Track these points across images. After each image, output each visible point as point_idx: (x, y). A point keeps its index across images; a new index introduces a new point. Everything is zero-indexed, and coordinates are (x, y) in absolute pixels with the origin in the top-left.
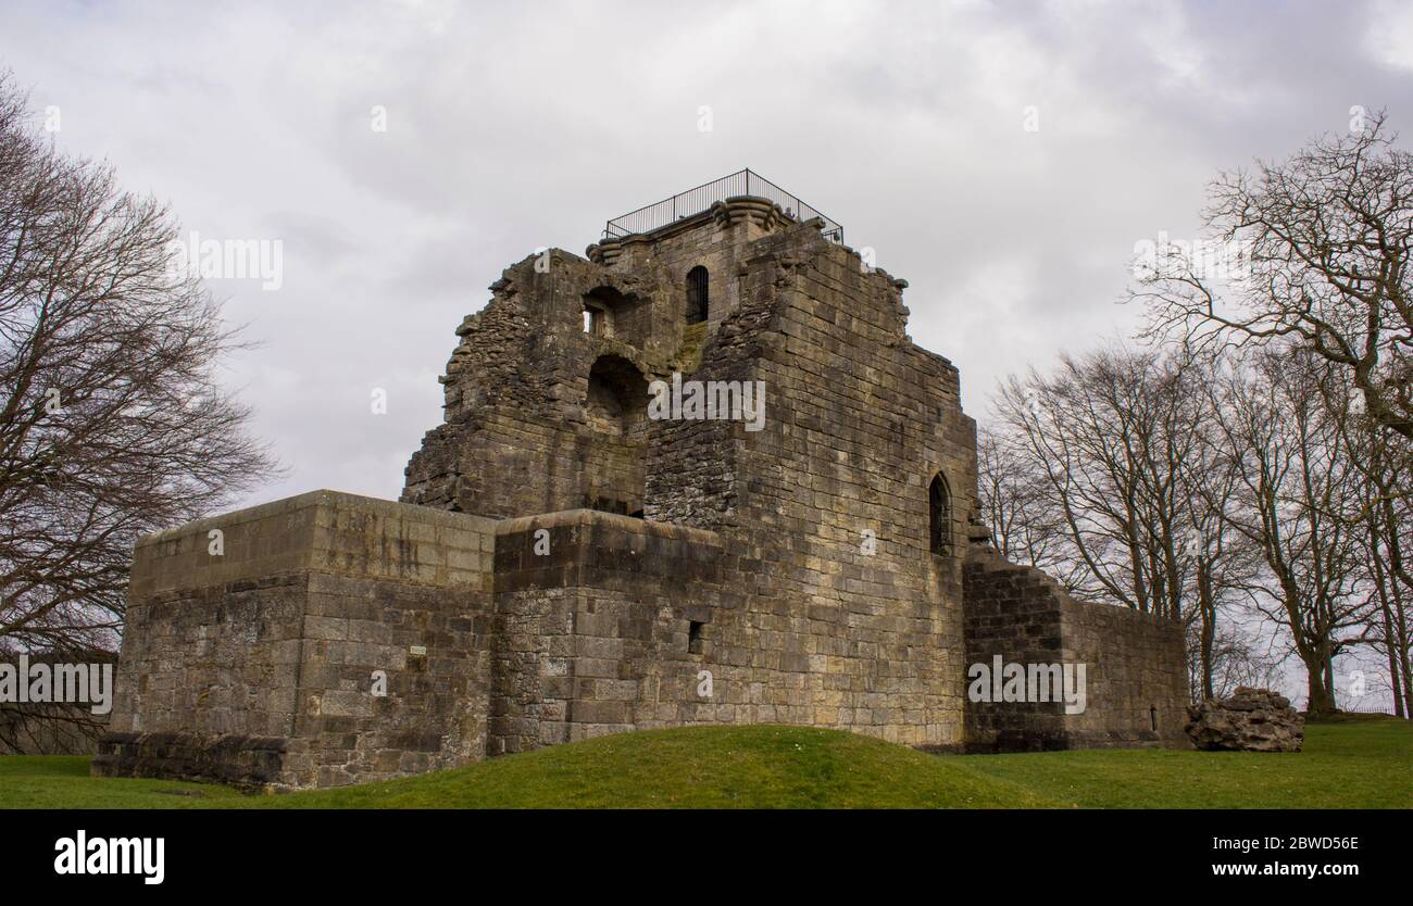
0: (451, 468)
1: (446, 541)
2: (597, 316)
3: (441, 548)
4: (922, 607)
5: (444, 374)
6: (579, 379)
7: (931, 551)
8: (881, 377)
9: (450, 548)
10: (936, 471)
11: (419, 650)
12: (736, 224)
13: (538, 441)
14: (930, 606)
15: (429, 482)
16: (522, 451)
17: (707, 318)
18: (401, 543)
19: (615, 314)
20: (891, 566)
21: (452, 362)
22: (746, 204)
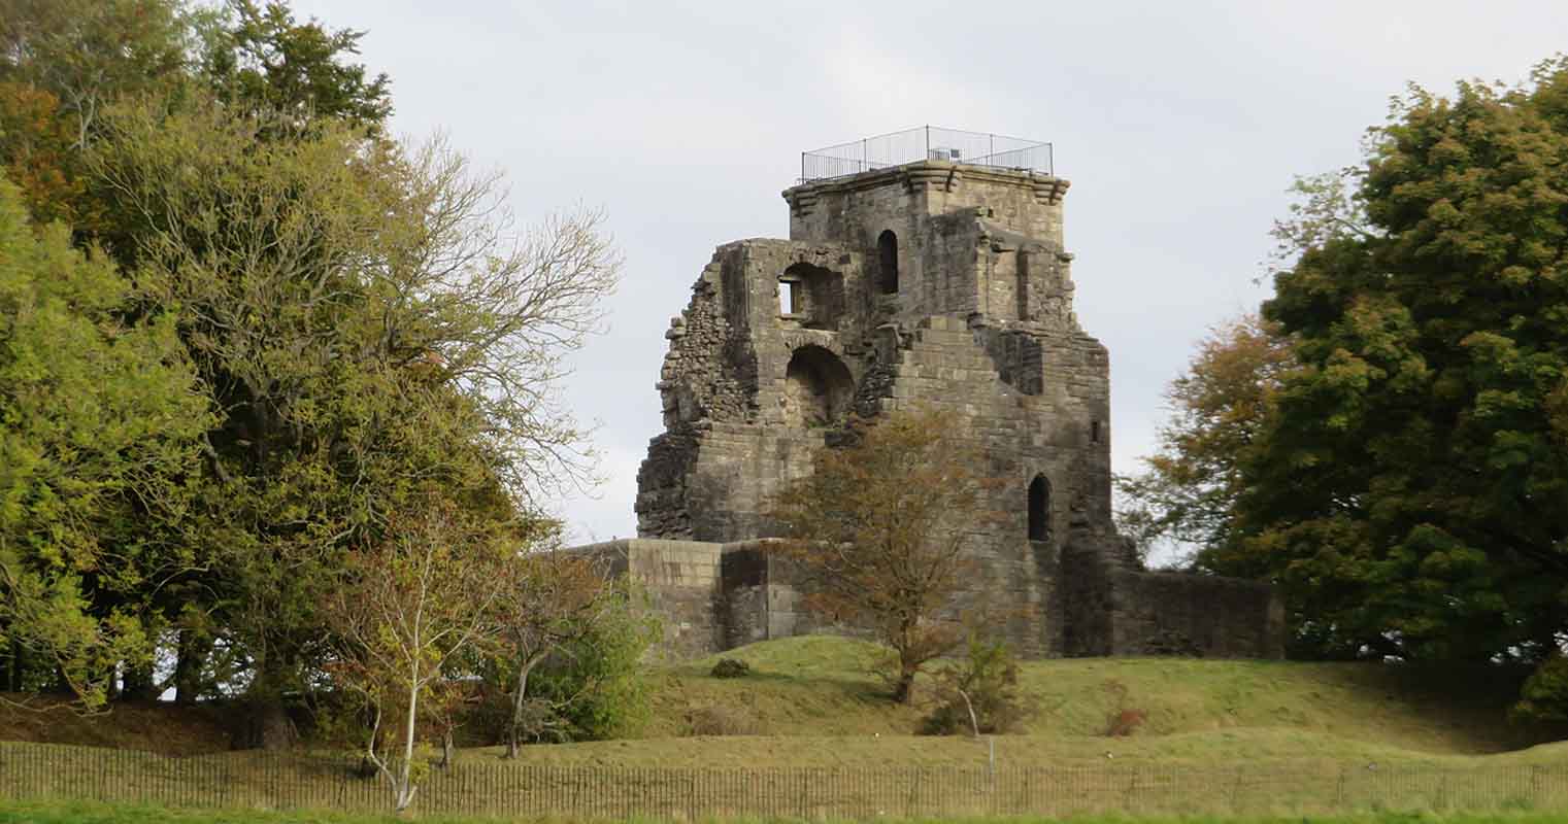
0: (677, 479)
1: (695, 561)
2: (796, 288)
3: (692, 566)
4: (1020, 583)
5: (659, 380)
6: (778, 381)
7: (1031, 537)
8: (979, 409)
9: (697, 565)
10: (1035, 473)
11: (685, 626)
12: (919, 191)
13: (745, 448)
14: (1027, 581)
15: (660, 490)
16: (733, 459)
17: (896, 291)
18: (671, 564)
19: (811, 287)
20: (990, 554)
21: (666, 367)
22: (926, 172)
